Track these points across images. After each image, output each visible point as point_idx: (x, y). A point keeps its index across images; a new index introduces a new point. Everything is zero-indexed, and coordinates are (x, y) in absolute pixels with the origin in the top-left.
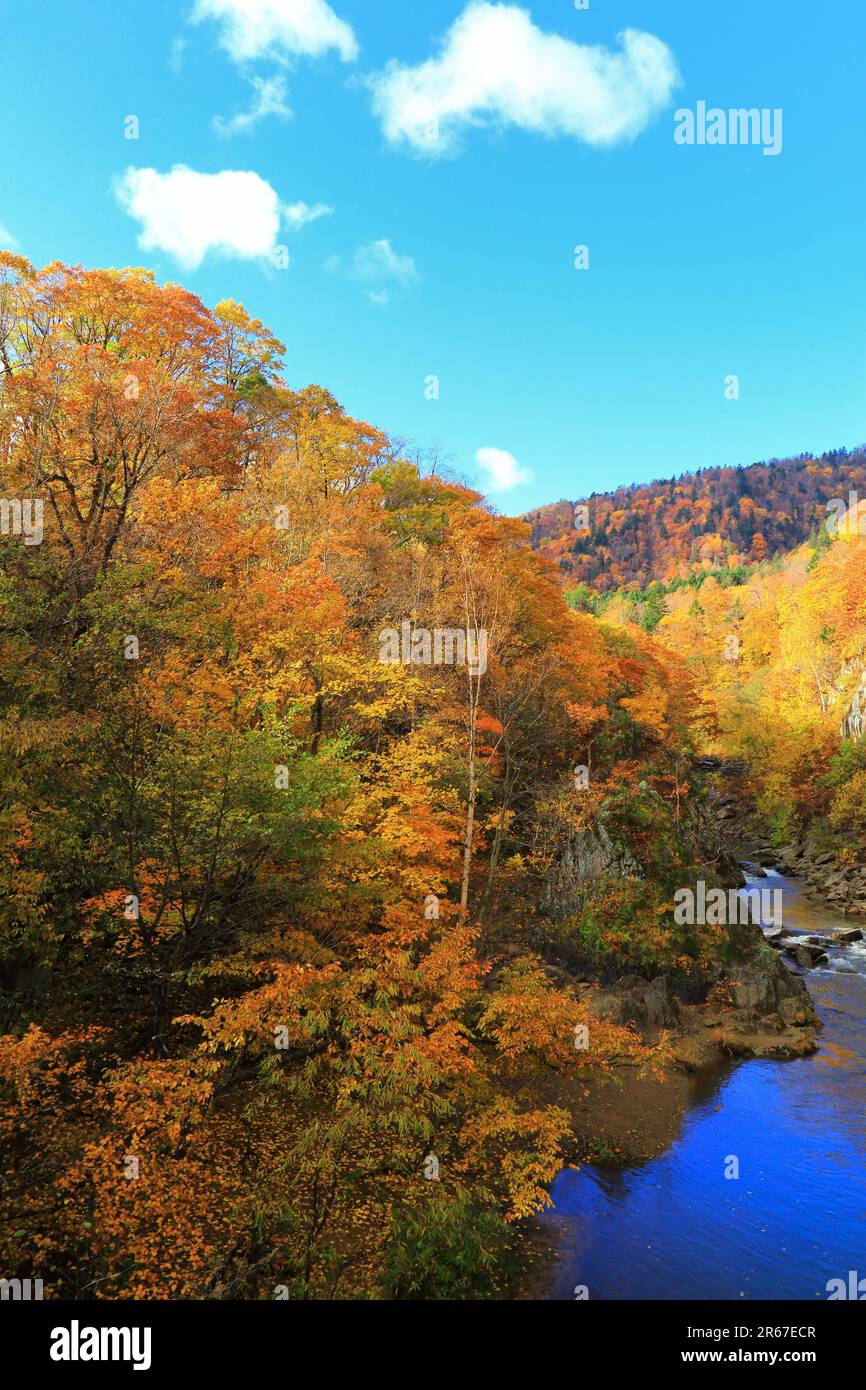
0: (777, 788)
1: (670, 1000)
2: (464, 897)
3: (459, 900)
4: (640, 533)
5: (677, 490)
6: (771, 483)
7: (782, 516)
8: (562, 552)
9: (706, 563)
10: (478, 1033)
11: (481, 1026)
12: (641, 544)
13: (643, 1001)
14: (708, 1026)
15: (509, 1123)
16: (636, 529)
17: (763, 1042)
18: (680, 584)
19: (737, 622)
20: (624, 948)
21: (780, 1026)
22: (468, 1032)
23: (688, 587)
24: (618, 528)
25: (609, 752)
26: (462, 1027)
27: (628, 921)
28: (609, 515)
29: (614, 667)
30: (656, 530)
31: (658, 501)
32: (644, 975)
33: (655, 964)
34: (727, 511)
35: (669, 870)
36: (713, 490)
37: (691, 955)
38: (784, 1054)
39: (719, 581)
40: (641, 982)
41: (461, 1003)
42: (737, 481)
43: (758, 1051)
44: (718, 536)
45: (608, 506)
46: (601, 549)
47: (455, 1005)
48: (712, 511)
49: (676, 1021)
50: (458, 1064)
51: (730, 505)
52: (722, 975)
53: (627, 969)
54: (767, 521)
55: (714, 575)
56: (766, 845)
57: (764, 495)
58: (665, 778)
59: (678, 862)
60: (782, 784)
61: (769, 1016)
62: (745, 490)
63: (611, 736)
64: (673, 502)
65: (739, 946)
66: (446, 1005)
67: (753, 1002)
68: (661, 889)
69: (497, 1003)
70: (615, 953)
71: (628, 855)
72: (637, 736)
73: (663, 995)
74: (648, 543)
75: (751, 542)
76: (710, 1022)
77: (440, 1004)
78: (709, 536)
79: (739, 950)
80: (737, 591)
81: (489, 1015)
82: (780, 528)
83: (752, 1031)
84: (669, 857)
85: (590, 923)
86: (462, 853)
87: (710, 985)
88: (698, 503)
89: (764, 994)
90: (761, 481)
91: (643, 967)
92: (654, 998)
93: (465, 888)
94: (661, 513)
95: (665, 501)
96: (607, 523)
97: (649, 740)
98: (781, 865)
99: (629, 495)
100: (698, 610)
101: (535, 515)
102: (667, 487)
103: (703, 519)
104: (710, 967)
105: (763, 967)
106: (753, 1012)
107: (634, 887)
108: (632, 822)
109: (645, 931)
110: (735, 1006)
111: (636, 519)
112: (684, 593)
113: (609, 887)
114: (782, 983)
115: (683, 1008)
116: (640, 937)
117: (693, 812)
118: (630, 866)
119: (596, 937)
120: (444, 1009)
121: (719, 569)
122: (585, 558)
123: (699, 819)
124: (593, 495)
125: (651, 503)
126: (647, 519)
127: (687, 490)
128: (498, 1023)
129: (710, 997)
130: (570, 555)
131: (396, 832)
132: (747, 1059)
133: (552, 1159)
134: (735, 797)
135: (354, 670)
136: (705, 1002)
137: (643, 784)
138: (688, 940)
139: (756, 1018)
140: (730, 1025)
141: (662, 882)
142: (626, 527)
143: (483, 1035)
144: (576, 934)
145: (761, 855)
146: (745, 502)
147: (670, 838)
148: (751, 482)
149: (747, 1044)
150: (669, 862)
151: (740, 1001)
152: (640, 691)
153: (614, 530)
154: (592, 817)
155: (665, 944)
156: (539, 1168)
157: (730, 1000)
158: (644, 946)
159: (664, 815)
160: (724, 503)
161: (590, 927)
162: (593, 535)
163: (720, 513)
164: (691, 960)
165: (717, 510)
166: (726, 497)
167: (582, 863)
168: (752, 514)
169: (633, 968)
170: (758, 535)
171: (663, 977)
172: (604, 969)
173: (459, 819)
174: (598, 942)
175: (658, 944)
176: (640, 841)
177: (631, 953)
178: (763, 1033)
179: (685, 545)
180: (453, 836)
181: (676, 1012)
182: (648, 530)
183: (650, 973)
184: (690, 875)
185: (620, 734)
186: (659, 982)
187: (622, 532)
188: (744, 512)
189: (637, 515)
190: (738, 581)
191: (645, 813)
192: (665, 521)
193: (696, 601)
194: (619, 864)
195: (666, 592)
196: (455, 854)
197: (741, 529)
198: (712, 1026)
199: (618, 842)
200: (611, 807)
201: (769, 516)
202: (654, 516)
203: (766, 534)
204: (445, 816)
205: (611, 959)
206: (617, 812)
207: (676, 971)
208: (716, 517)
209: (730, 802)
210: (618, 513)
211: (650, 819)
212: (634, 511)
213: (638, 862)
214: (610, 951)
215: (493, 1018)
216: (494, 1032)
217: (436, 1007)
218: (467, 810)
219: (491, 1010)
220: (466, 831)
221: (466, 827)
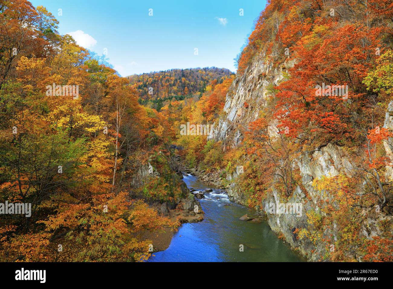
0: (191, 153)
1: (167, 209)
2: (113, 183)
3: (112, 184)
4: (156, 85)
5: (166, 74)
6: (190, 74)
7: (192, 83)
8: (135, 88)
9: (173, 94)
10: (128, 221)
11: (129, 219)
12: (156, 88)
13: (160, 209)
15: (136, 245)
16: (155, 83)
17: (190, 218)
18: (166, 99)
19: (181, 110)
20: (155, 196)
21: (194, 214)
22: (125, 221)
23: (168, 100)
24: (150, 83)
25: (150, 143)
26: (123, 220)
27: (156, 188)
28: (148, 79)
29: (150, 120)
30: (160, 84)
31: (161, 77)
32: (160, 202)
33: (163, 199)
34: (178, 81)
35: (167, 175)
36: (175, 75)
37: (172, 197)
38: (196, 221)
39: (176, 99)
40: (160, 204)
41: (123, 213)
42: (182, 73)
43: (189, 221)
44: (176, 87)
45: (148, 77)
46: (145, 88)
47: (121, 214)
48: (175, 80)
49: (168, 214)
50: (123, 230)
51: (179, 79)
52: (180, 202)
53: (155, 201)
54: (188, 84)
55: (175, 97)
56: (188, 168)
57: (188, 77)
58: (164, 150)
59: (169, 172)
60: (192, 152)
61: (192, 212)
62: (183, 76)
63: (150, 139)
64: (165, 77)
65: (184, 194)
67: (188, 208)
68: (165, 180)
69: (133, 213)
70: (153, 197)
71: (156, 171)
72: (157, 139)
73: (165, 207)
74: (158, 87)
75: (184, 89)
76: (177, 214)
77: (116, 214)
78: (174, 87)
80: (181, 102)
81: (131, 216)
82: (192, 86)
83: (187, 216)
84: (167, 171)
85: (146, 189)
86: (113, 170)
87: (177, 204)
88: (171, 78)
89: (190, 206)
90: (187, 74)
91: (160, 200)
92: (163, 208)
93: (114, 180)
94: (162, 80)
95: (163, 77)
96: (147, 81)
97: (160, 140)
98: (192, 173)
99: (153, 74)
100: (170, 106)
101: (128, 78)
102: (163, 73)
103: (172, 82)
104: (177, 200)
105: (190, 199)
106: (188, 211)
107: (158, 179)
108: (157, 162)
109: (160, 191)
110: (183, 209)
111: (155, 81)
112: (167, 101)
113: (151, 179)
114: (195, 203)
115: (170, 211)
116: (159, 192)
117: (171, 159)
118: (157, 174)
119: (147, 193)
120: (118, 215)
121: (176, 96)
122: (141, 90)
123: (172, 161)
124: (144, 74)
125: (159, 77)
126: (158, 81)
127: (169, 74)
128: (134, 218)
129: (177, 207)
130: (137, 89)
131: (96, 165)
132: (186, 223)
133: (148, 254)
134: (180, 155)
135: (86, 118)
136: (176, 209)
137: (160, 152)
138: (171, 193)
139: (189, 212)
140: (182, 214)
141: (165, 178)
142: (152, 83)
144: (142, 192)
145: (187, 170)
146: (183, 79)
147: (167, 166)
148: (185, 74)
149: (187, 219)
150: (167, 173)
151: (184, 208)
152: (157, 127)
153: (149, 83)
154: (147, 161)
155: (166, 194)
156: (144, 257)
158: (160, 195)
159: (166, 160)
160: (178, 79)
161: (146, 190)
162: (143, 84)
163: (177, 81)
164: (172, 198)
165: (176, 80)
166: (179, 77)
167: (143, 173)
168: (185, 82)
169: (157, 200)
170: (186, 87)
171: (166, 203)
172: (150, 201)
173: (113, 161)
175: (164, 194)
176: (160, 167)
177: (157, 197)
178: (190, 216)
179: (168, 89)
180: (111, 166)
181: (169, 212)
182: (158, 84)
183: (162, 202)
184: (172, 176)
185: (152, 138)
186: (164, 204)
187: (151, 84)
188: (183, 81)
189: (155, 80)
190: (181, 99)
191: (160, 160)
192: (162, 82)
193: (170, 104)
194: (154, 173)
195: (162, 101)
196: (111, 171)
197: (182, 86)
198: (178, 215)
199: (154, 167)
200: (152, 158)
201: (189, 83)
202: (160, 81)
203: (188, 87)
204: (108, 160)
205: (151, 198)
206: (154, 159)
207: (168, 201)
208: (176, 82)
209: (179, 157)
210: (150, 79)
211: (162, 161)
212: (154, 79)
213: (159, 173)
214: (151, 196)
215: (132, 217)
216: (132, 221)
217: (116, 215)
218: (115, 158)
219: (132, 215)
220: (114, 164)
221: (114, 163)
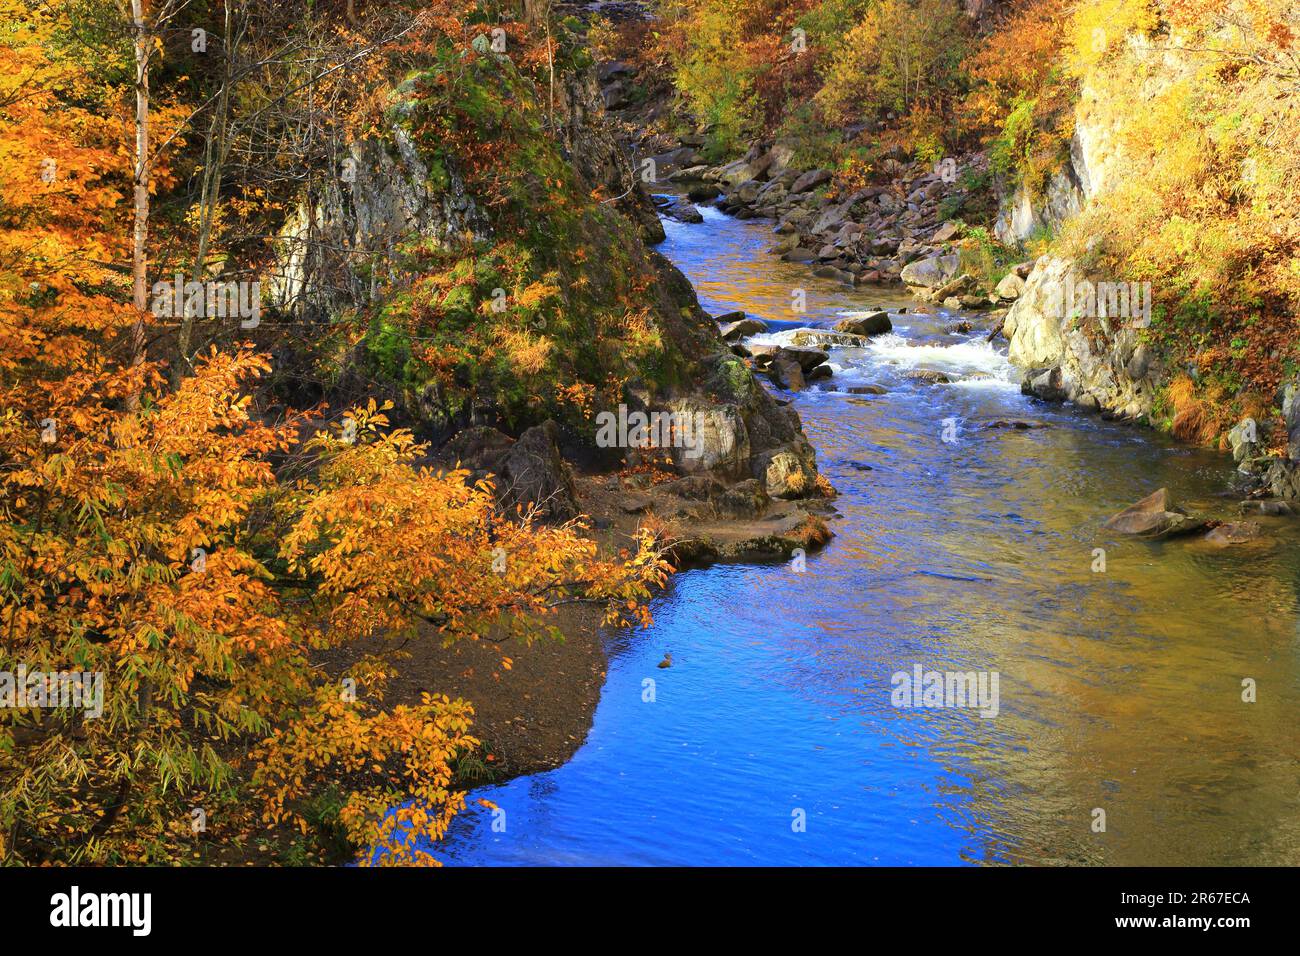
0: (715, 43)
1: (558, 470)
10: (278, 567)
13: (505, 476)
14: (631, 513)
15: (355, 733)
17: (733, 533)
20: (462, 377)
21: (761, 501)
22: (260, 568)
26: (245, 559)
27: (467, 323)
32: (503, 427)
33: (523, 402)
35: (542, 216)
37: (590, 381)
38: (773, 551)
40: (502, 438)
41: (239, 510)
43: (727, 550)
47: (228, 516)
49: (569, 507)
50: (251, 633)
53: (468, 417)
56: (695, 159)
58: (508, 28)
59: (559, 199)
60: (725, 37)
61: (741, 484)
65: (679, 358)
66: (207, 518)
67: (710, 459)
68: (527, 256)
70: (443, 384)
71: (458, 189)
73: (543, 460)
76: (633, 504)
77: (190, 518)
79: (679, 365)
81: (304, 532)
83: (712, 514)
84: (542, 190)
85: (388, 331)
86: (128, 195)
89: (729, 444)
91: (501, 409)
92: (527, 467)
98: (728, 197)
105: (726, 395)
106: (711, 478)
107: (472, 254)
108: (463, 123)
109: (501, 341)
110: (674, 471)
114: (760, 421)
115: (582, 483)
116: (491, 352)
117: (565, 96)
118: (463, 212)
119: (403, 361)
120: (203, 524)
123: (573, 113)
128: (323, 544)
132: (706, 566)
133: (442, 795)
134: (631, 65)
136: (621, 467)
137: (480, 41)
138: (584, 353)
139: (717, 489)
140: (672, 505)
141: (530, 241)
143: (292, 569)
144: (361, 355)
145: (687, 180)
147: (540, 152)
149: (705, 539)
150: (541, 200)
151: (685, 461)
154: (381, 113)
155: (541, 364)
156: (419, 817)
157: (668, 460)
158: (499, 368)
159: (526, 105)
161: (388, 338)
164: (591, 391)
169: (480, 413)
171: (542, 427)
173: (115, 124)
174: (406, 369)
176: (482, 160)
177: (475, 384)
178: (730, 515)
180: (107, 160)
181: (569, 487)
183: (513, 421)
184: (582, 224)
186: (534, 436)
191: (488, 101)
194: (441, 209)
196: (110, 197)
199: (437, 165)
200: (421, 91)
206: (433, 101)
207: (564, 414)
211: (500, 113)
213: (480, 203)
214: (434, 382)
215: (312, 535)
216: (315, 562)
217: (187, 524)
218: (129, 101)
219: (307, 519)
220: (131, 148)
221: (133, 141)
